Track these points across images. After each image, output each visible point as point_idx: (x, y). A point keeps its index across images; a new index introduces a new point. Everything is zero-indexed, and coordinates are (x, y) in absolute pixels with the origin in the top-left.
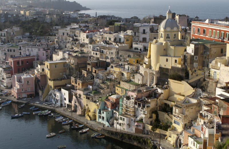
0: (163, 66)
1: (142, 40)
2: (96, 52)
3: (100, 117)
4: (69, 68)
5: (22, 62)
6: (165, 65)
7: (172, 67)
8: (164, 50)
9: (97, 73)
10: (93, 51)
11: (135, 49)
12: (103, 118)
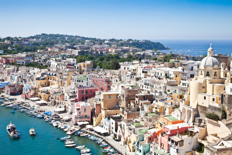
1: (190, 77)
2: (148, 86)
3: (138, 149)
5: (87, 92)
6: (203, 103)
8: (203, 87)
9: (143, 105)
10: (145, 84)
12: (140, 151)
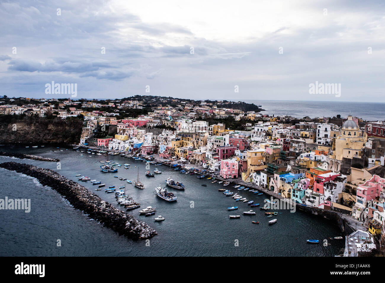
0: (346, 157)
1: (324, 136)
2: (287, 145)
3: (294, 195)
4: (266, 157)
5: (227, 150)
6: (348, 156)
7: (353, 158)
8: (347, 144)
10: (284, 144)
11: (318, 143)
12: (297, 196)
